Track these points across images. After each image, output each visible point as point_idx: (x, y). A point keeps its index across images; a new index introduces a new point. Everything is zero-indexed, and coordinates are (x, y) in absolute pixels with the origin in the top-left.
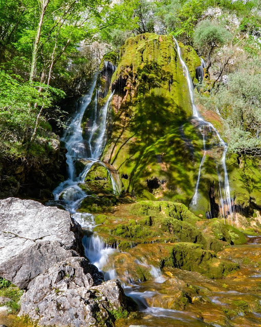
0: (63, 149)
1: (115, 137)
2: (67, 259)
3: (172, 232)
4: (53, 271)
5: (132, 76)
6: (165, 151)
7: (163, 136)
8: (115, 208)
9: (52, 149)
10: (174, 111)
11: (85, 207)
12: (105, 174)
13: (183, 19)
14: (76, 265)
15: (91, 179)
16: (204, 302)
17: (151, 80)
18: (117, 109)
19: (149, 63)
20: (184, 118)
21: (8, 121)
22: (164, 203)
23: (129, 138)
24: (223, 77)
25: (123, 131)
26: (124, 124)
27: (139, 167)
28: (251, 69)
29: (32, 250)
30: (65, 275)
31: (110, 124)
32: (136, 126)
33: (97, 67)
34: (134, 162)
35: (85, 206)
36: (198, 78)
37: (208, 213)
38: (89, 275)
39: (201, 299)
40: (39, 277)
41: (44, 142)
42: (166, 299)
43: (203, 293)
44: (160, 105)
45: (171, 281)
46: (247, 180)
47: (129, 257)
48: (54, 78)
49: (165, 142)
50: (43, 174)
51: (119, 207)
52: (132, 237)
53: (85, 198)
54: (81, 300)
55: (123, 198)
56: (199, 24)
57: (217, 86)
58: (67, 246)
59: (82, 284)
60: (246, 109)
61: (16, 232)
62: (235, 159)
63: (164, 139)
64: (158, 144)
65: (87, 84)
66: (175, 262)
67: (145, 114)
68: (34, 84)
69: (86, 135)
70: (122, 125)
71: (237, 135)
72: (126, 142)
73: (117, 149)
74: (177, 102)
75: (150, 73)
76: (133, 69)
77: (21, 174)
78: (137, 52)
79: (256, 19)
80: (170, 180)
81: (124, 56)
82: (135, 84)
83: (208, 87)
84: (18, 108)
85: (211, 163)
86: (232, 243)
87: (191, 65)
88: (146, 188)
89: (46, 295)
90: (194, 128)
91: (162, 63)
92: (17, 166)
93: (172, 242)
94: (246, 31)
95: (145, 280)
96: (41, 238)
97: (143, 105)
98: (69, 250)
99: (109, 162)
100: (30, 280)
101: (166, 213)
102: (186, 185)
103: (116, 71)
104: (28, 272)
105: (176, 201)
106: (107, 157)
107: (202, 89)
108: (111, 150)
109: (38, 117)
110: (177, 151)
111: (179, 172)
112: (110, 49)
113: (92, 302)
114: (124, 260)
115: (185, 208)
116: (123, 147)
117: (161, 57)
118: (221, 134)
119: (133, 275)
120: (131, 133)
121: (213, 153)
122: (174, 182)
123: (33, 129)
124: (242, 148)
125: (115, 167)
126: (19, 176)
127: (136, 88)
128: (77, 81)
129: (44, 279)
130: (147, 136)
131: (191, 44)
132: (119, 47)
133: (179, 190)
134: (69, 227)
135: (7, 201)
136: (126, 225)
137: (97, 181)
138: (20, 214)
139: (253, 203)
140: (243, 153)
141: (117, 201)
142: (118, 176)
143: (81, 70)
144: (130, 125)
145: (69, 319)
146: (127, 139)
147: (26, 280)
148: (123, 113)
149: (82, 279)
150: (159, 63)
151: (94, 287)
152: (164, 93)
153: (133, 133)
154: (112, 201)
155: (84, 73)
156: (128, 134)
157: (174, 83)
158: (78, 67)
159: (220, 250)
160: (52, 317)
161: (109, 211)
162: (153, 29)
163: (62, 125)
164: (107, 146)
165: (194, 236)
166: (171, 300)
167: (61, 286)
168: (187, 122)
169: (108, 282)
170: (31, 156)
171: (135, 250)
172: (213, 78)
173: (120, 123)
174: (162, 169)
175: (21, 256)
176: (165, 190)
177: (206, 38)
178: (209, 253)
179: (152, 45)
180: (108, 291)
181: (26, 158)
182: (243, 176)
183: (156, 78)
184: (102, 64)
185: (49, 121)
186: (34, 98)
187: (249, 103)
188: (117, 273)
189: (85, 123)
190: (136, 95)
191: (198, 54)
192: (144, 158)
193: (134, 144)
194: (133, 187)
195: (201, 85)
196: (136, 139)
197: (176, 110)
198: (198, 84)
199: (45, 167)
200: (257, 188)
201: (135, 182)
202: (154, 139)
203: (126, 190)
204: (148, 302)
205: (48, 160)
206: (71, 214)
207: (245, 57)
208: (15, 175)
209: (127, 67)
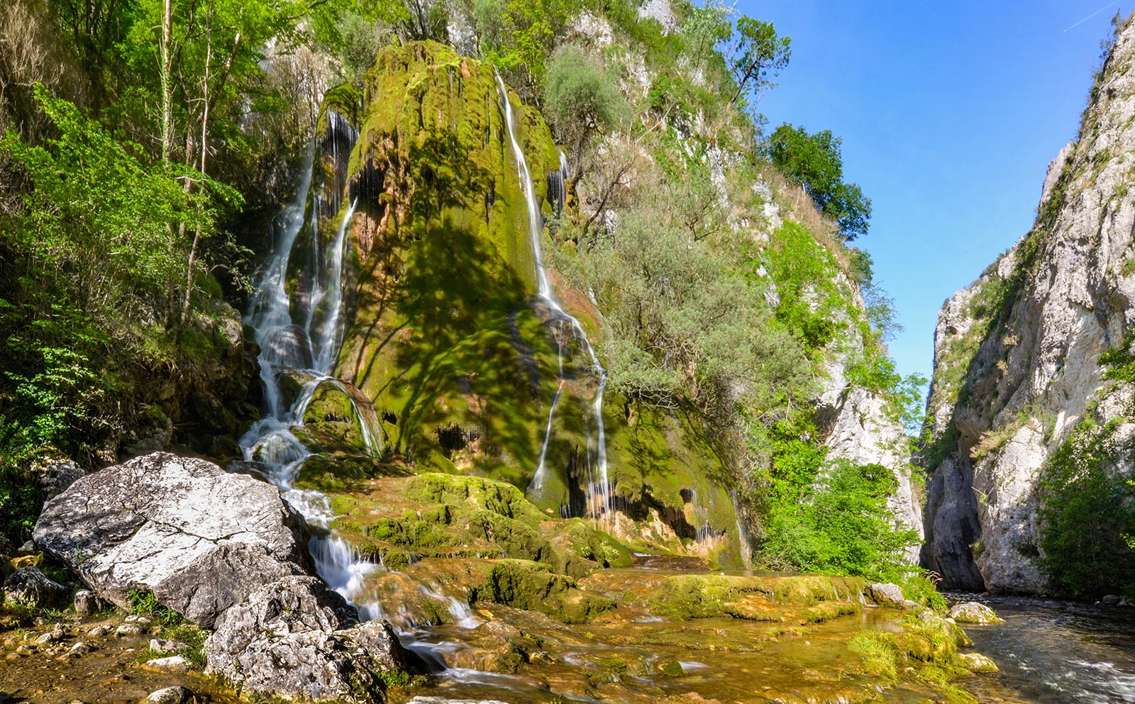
0: (251, 345)
1: (363, 323)
2: (282, 579)
3: (492, 539)
4: (258, 600)
5: (397, 165)
6: (477, 369)
7: (472, 332)
8: (373, 483)
9: (229, 344)
10: (496, 276)
11: (309, 479)
12: (347, 409)
13: (522, 25)
14: (301, 591)
15: (317, 419)
16: (551, 661)
17: (443, 184)
18: (366, 251)
19: (439, 135)
20: (520, 298)
21: (132, 271)
22: (475, 481)
23: (397, 329)
24: (608, 213)
25: (382, 309)
26: (383, 292)
27: (419, 400)
28: (664, 211)
29: (212, 560)
30: (282, 608)
31: (350, 290)
32: (410, 301)
33: (312, 125)
34: (409, 387)
35: (308, 475)
36: (550, 201)
37: (564, 507)
38: (328, 609)
39: (546, 657)
40: (232, 608)
41: (209, 326)
42: (480, 655)
43: (550, 646)
44: (465, 256)
45: (489, 625)
46: (641, 451)
47: (405, 580)
48: (215, 151)
49: (476, 348)
50: (215, 403)
51: (379, 482)
52: (411, 543)
53: (307, 460)
54: (317, 653)
55: (387, 465)
56: (559, 51)
57: (593, 233)
58: (279, 554)
59: (317, 624)
60: (648, 303)
61: (178, 524)
62: (620, 407)
63: (474, 339)
64: (460, 351)
65: (290, 173)
66: (499, 593)
67: (431, 272)
68: (174, 169)
69: (297, 312)
70: (379, 295)
71: (627, 355)
72: (389, 337)
73: (369, 351)
74: (504, 254)
75: (440, 164)
76: (400, 145)
77: (170, 400)
78: (406, 96)
79: (686, 87)
80: (487, 434)
81: (376, 101)
82: (404, 187)
83: (574, 230)
84: (148, 238)
85: (576, 410)
86: (606, 565)
87: (537, 162)
88: (435, 447)
89: (249, 641)
90: (541, 325)
91: (470, 143)
92: (162, 383)
93: (491, 557)
94: (662, 110)
95: (440, 623)
96: (227, 538)
97: (425, 248)
98: (285, 563)
99: (354, 382)
100: (217, 614)
101: (478, 501)
102: (522, 448)
103: (358, 143)
104: (211, 599)
105: (500, 479)
106: (348, 371)
107: (560, 233)
108: (357, 355)
109: (190, 261)
110: (503, 371)
111: (507, 419)
112: (339, 74)
113: (340, 657)
114: (396, 586)
115: (519, 494)
116: (382, 350)
117: (467, 124)
118: (596, 349)
119: (415, 613)
120: (401, 316)
121: (578, 387)
122: (495, 439)
123: (184, 292)
124: (634, 384)
125: (368, 393)
126: (168, 404)
127: (407, 201)
128: (267, 163)
129: (242, 613)
130: (437, 328)
131: (537, 102)
132: (361, 70)
133: (506, 458)
134: (280, 517)
135: (153, 459)
136: (396, 519)
137: (332, 424)
138: (180, 486)
139: (648, 496)
140: (636, 395)
141: (376, 469)
142: (375, 416)
143: (274, 131)
144: (397, 297)
145: (298, 684)
146: (391, 331)
147: (210, 614)
148: (381, 265)
149: (316, 617)
150: (462, 139)
151: (340, 632)
152: (473, 224)
153: (403, 318)
154: (365, 469)
155: (281, 141)
156: (392, 317)
157: (498, 202)
158: (267, 124)
159: (584, 576)
160: (266, 679)
161: (360, 489)
162: (446, 33)
163: (243, 285)
164: (347, 345)
165: (535, 549)
166: (490, 656)
167: (277, 627)
168: (528, 308)
169: (368, 624)
170: (187, 359)
171: (418, 569)
172: (587, 211)
173: (374, 288)
174: (471, 409)
175: (193, 570)
176: (477, 455)
177: (573, 98)
178: (563, 580)
179: (445, 84)
180: (369, 639)
181: (177, 363)
182: (634, 443)
183: (455, 180)
184: (323, 118)
185: (214, 272)
186: (177, 209)
187: (655, 289)
188: (384, 609)
189: (293, 281)
190: (408, 221)
191: (553, 137)
192: (429, 379)
193: (408, 345)
194: (409, 441)
195: (558, 222)
196: (412, 332)
197: (502, 273)
198: (551, 218)
199: (217, 386)
200: (658, 469)
201: (413, 432)
202: (453, 337)
203: (393, 447)
204: (447, 660)
205: (219, 370)
206: (281, 491)
207: (654, 179)
208: (160, 403)
209: (385, 136)
